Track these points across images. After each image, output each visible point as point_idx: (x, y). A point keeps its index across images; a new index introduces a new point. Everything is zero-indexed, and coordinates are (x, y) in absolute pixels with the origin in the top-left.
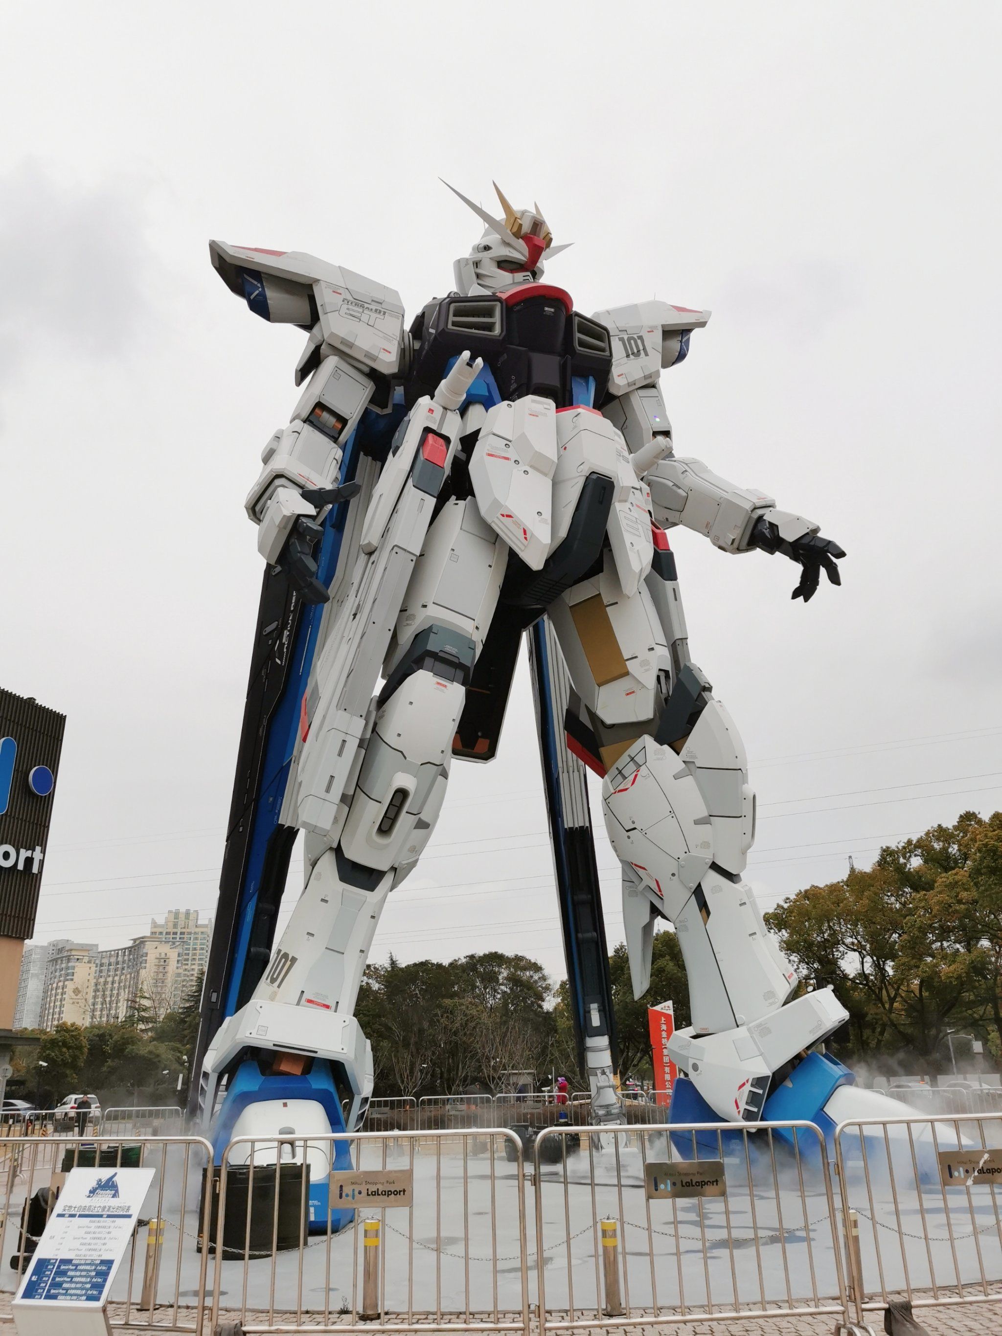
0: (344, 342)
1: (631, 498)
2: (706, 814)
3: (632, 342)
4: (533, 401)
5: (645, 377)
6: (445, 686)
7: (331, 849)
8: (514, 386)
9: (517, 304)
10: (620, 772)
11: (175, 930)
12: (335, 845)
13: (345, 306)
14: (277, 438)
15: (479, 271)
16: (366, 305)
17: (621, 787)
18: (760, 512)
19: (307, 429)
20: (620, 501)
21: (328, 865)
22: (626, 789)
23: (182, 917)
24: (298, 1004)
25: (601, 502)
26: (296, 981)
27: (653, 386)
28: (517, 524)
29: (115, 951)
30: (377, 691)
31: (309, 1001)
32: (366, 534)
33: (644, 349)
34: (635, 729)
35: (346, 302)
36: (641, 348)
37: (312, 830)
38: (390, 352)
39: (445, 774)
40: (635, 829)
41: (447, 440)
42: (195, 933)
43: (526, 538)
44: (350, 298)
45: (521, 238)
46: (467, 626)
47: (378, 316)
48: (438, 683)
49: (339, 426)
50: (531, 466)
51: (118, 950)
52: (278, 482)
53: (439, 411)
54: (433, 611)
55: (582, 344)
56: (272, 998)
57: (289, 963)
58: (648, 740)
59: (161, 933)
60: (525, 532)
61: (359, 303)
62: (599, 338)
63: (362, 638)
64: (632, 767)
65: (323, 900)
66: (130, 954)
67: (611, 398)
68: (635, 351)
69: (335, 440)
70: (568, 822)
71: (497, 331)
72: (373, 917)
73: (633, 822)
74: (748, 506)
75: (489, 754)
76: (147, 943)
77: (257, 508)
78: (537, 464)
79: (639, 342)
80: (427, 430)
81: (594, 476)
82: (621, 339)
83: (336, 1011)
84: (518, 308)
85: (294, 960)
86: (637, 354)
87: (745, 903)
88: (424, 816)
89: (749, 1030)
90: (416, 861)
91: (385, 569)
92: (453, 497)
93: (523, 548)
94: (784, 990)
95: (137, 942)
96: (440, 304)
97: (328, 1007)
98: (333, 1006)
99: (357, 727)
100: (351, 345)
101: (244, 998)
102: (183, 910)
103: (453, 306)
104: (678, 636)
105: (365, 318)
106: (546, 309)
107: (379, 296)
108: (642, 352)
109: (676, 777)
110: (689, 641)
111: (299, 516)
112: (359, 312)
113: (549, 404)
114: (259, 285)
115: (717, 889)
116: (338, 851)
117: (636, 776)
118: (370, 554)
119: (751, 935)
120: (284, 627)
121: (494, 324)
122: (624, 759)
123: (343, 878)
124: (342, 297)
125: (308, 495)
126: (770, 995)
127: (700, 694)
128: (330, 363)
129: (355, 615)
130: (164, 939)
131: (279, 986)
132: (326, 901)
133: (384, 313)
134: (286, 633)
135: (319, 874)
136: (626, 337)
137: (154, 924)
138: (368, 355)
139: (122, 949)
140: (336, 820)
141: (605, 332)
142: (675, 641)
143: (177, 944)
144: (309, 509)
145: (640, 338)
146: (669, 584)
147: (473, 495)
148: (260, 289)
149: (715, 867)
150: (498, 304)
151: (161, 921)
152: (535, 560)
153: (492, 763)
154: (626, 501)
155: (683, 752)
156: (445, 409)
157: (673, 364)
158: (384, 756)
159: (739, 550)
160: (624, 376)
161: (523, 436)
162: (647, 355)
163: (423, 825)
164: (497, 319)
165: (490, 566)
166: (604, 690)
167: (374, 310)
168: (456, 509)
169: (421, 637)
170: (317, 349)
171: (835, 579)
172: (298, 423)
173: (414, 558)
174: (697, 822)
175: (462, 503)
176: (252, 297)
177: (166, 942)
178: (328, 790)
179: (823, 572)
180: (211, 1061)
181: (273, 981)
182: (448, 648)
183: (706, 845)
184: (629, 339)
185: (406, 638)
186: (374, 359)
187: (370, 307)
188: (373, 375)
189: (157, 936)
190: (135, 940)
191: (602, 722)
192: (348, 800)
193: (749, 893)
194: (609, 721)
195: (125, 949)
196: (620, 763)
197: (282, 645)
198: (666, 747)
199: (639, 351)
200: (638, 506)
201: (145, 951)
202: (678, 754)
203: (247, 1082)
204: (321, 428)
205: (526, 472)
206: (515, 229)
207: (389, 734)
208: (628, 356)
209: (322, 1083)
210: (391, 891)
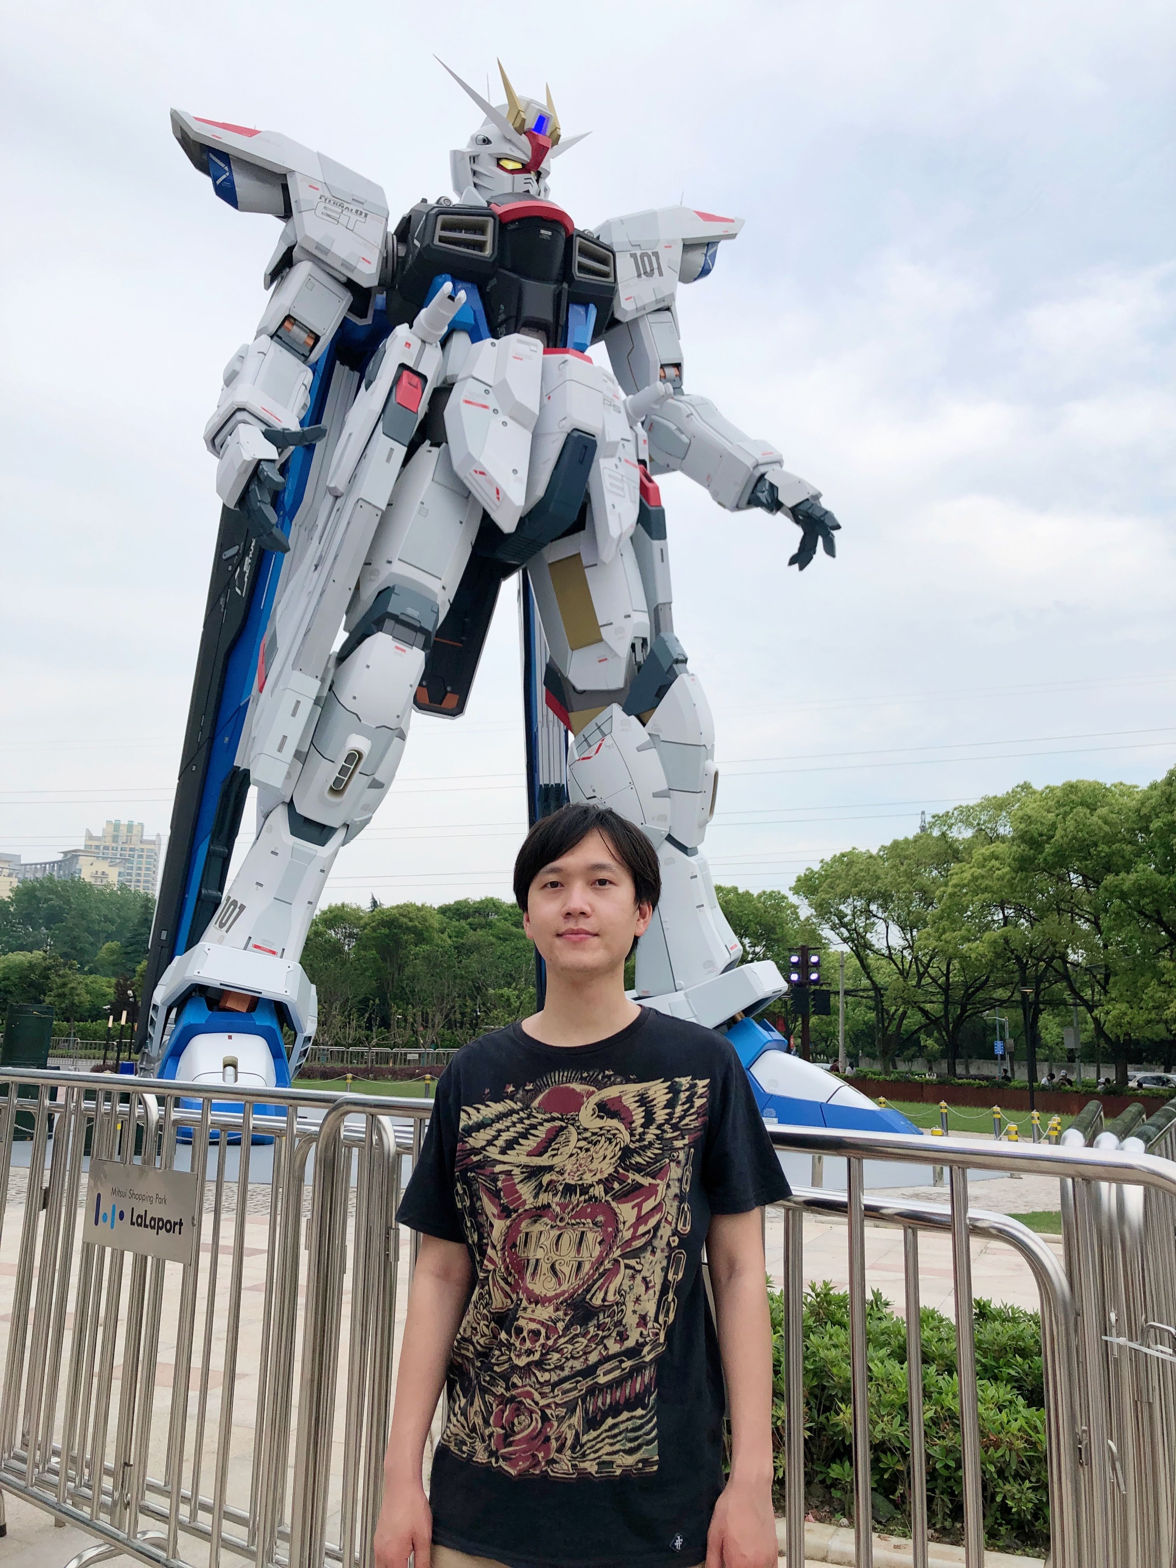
0: (318, 247)
1: (620, 452)
2: (665, 787)
3: (646, 259)
4: (520, 341)
5: (657, 301)
6: (404, 651)
7: (284, 803)
8: (502, 317)
9: (513, 222)
10: (586, 740)
11: (114, 845)
12: (288, 800)
13: (322, 205)
14: (242, 358)
15: (477, 168)
16: (346, 205)
17: (585, 755)
18: (762, 469)
19: (275, 349)
20: (605, 457)
21: (280, 817)
22: (589, 758)
23: (123, 831)
24: (245, 949)
25: (581, 462)
26: (243, 927)
27: (668, 309)
28: (491, 481)
29: (41, 864)
30: (336, 647)
31: (256, 947)
32: (334, 474)
33: (659, 268)
34: (603, 698)
35: (323, 199)
36: (655, 266)
37: (264, 787)
38: (369, 263)
39: (402, 736)
40: (595, 797)
41: (424, 378)
42: (142, 850)
43: (498, 498)
44: (327, 195)
45: (525, 133)
46: (435, 585)
47: (358, 218)
48: (397, 648)
49: (311, 342)
50: (512, 417)
51: (46, 864)
52: (240, 416)
53: (416, 344)
54: (398, 568)
55: (583, 268)
56: (220, 941)
57: (237, 910)
58: (616, 710)
59: (97, 847)
60: (498, 492)
61: (340, 203)
62: (604, 261)
63: (321, 595)
64: (598, 734)
65: (273, 853)
66: (59, 869)
67: (615, 322)
68: (648, 270)
69: (305, 358)
70: (544, 779)
71: (488, 252)
72: (322, 871)
73: (594, 791)
74: (750, 463)
75: (457, 710)
76: (81, 858)
77: (218, 441)
78: (518, 414)
79: (654, 259)
80: (403, 367)
81: (576, 434)
82: (633, 256)
83: (281, 957)
84: (512, 227)
85: (242, 907)
86: (650, 274)
87: (696, 876)
88: (378, 777)
89: (686, 994)
90: (371, 818)
91: (349, 523)
92: (428, 442)
93: (494, 507)
94: (725, 959)
95: (69, 856)
96: (427, 214)
97: (274, 953)
98: (280, 952)
99: (311, 687)
100: (327, 252)
101: (194, 939)
102: (124, 822)
103: (441, 218)
104: (661, 600)
105: (343, 219)
106: (542, 232)
107: (361, 195)
108: (656, 271)
109: (640, 749)
110: (673, 605)
111: (260, 460)
112: (336, 212)
113: (536, 346)
114: (226, 168)
115: (671, 861)
116: (291, 805)
117: (600, 745)
118: (337, 497)
119: (698, 907)
120: (245, 552)
121: (485, 243)
122: (592, 726)
123: (294, 832)
124: (320, 193)
125: (273, 436)
126: (709, 964)
127: (671, 667)
128: (302, 270)
129: (316, 566)
130: (101, 855)
131: (227, 932)
132: (276, 854)
133: (366, 215)
134: (248, 560)
135: (271, 827)
136: (639, 253)
137: (90, 837)
138: (345, 264)
139: (50, 863)
140: (289, 775)
141: (610, 254)
142: (657, 606)
143: (118, 861)
144: (270, 451)
145: (656, 254)
146: (656, 544)
147: (447, 443)
148: (228, 174)
149: (670, 839)
150: (491, 220)
151: (97, 833)
152: (507, 523)
153: (460, 719)
154: (612, 456)
155: (649, 724)
156: (424, 342)
157: (695, 279)
158: (339, 716)
159: (738, 508)
160: (632, 300)
161: (504, 383)
162: (661, 274)
163: (377, 785)
164: (488, 238)
165: (461, 523)
166: (577, 653)
167: (354, 211)
168: (428, 455)
169: (385, 594)
170: (290, 249)
171: (830, 550)
172: (265, 338)
173: (380, 513)
174: (655, 795)
175: (435, 450)
176: (218, 182)
177: (103, 858)
178: (280, 750)
179: (820, 540)
180: (161, 995)
181: (222, 926)
182: (410, 611)
183: (662, 818)
184: (642, 256)
185: (369, 594)
186: (352, 269)
187: (350, 207)
188: (350, 285)
189: (93, 850)
190: (65, 853)
191: (574, 688)
192: (300, 756)
193: (704, 866)
194: (579, 687)
195: (54, 863)
196: (586, 731)
197: (242, 573)
198: (633, 718)
199: (652, 270)
200: (626, 461)
201: (78, 867)
202: (644, 725)
203: (195, 1014)
204: (290, 347)
205: (505, 424)
206: (517, 124)
207: (345, 697)
208: (639, 276)
209: (268, 1021)
210: (343, 845)
